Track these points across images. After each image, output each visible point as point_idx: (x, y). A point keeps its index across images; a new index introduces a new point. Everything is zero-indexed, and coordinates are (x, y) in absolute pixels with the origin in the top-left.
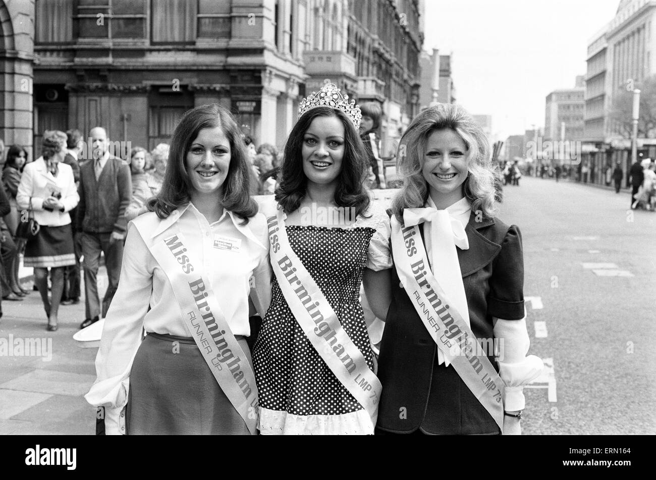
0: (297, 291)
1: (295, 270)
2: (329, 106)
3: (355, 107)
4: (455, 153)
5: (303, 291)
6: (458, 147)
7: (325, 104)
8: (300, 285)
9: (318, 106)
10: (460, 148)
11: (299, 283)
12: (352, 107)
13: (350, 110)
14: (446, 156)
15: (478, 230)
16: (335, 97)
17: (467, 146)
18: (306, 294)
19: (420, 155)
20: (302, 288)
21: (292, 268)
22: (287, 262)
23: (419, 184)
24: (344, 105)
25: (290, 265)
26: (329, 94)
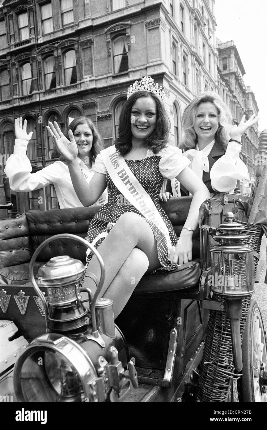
0: (130, 189)
1: (128, 176)
2: (147, 91)
3: (162, 91)
4: (212, 116)
5: (133, 189)
6: (214, 112)
7: (144, 89)
8: (132, 186)
9: (140, 90)
10: (215, 113)
11: (131, 184)
12: (161, 91)
13: (159, 93)
14: (207, 116)
15: (213, 158)
16: (151, 84)
17: (219, 112)
18: (135, 191)
19: (194, 117)
20: (133, 187)
21: (126, 176)
22: (124, 172)
23: (192, 134)
24: (156, 90)
25: (125, 174)
26: (147, 82)
